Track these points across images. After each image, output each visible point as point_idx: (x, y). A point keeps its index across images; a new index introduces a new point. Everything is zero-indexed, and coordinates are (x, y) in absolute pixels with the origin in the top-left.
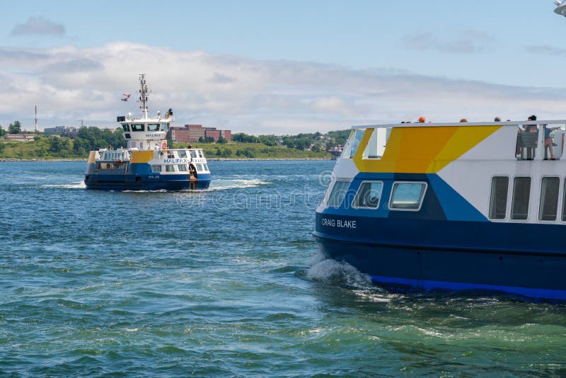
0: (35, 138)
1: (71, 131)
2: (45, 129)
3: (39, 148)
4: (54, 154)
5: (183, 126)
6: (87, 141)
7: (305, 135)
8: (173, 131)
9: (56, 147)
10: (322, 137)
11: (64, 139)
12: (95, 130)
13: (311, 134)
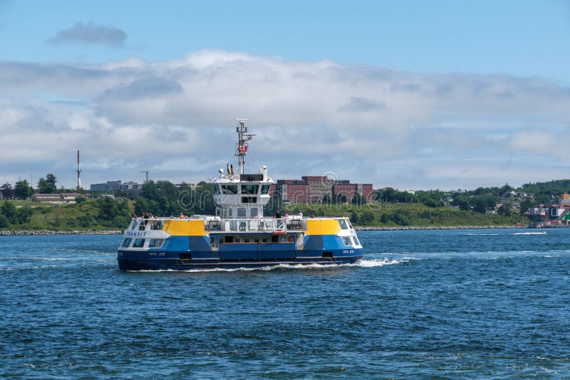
0: (76, 200)
1: (130, 187)
2: (92, 186)
3: (83, 215)
4: (106, 222)
6: (154, 203)
7: (487, 190)
8: (284, 187)
9: (109, 213)
10: (513, 192)
11: (121, 200)
12: (167, 186)
13: (496, 189)
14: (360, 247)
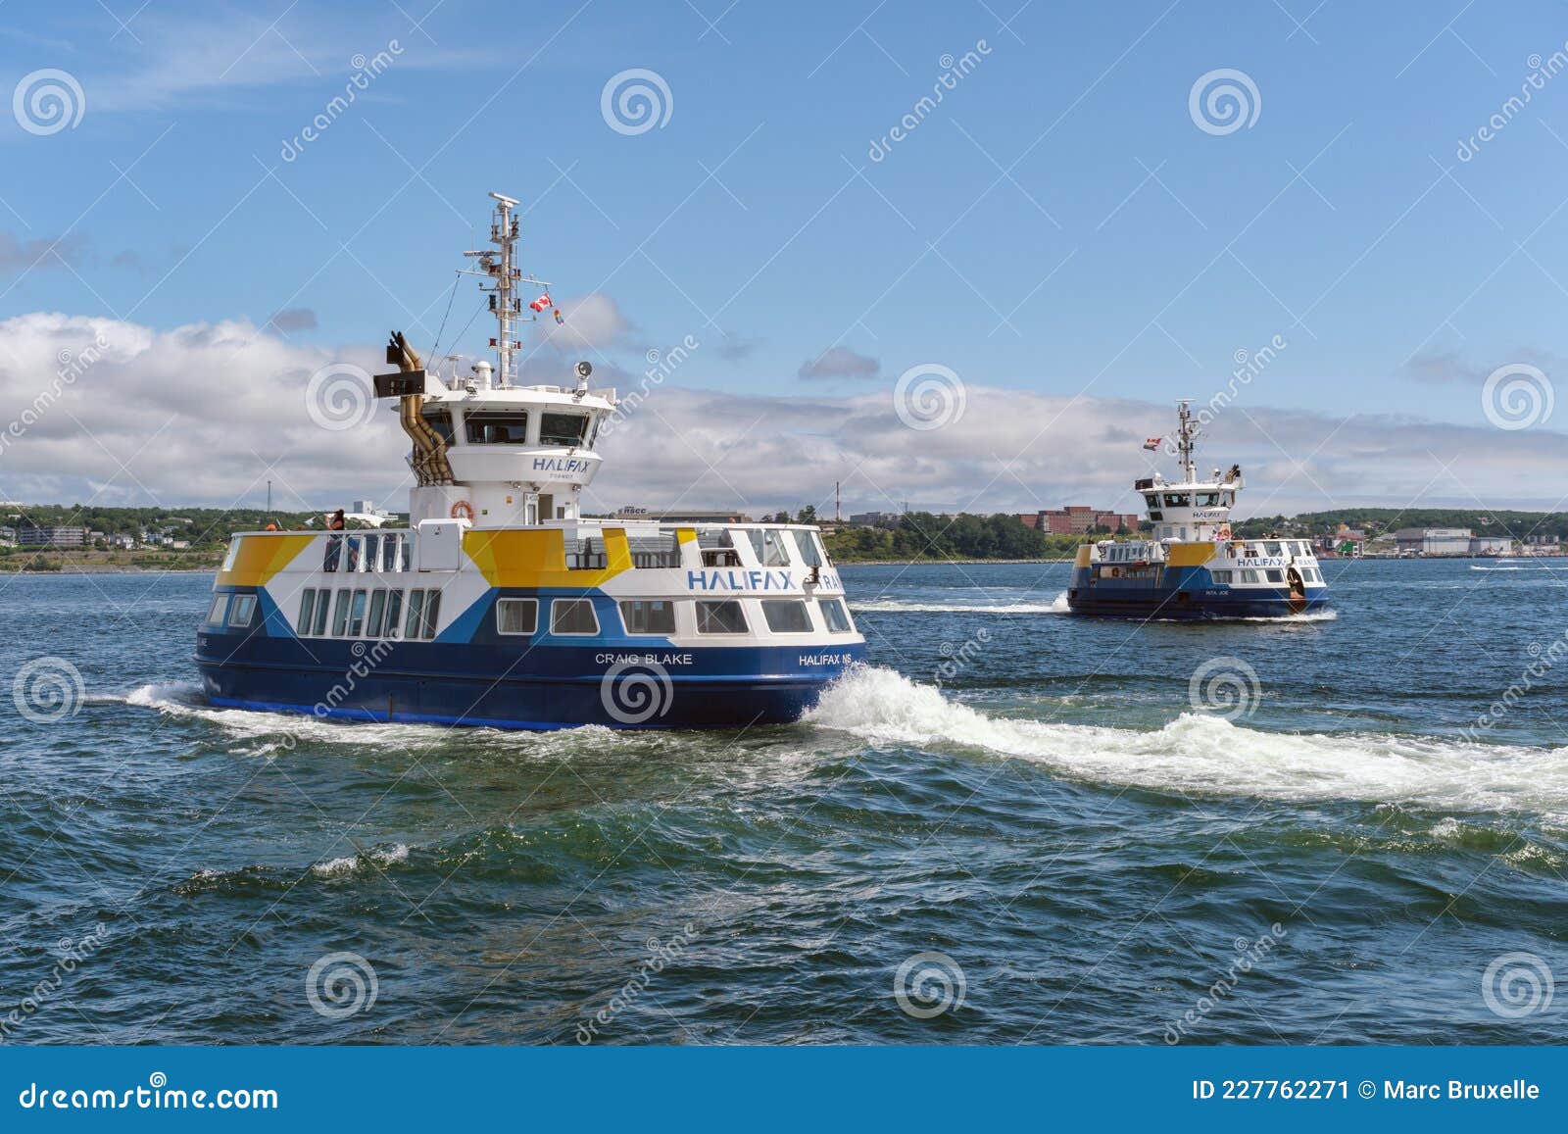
0: (836, 531)
1: (890, 518)
2: (852, 517)
3: (842, 546)
4: (865, 554)
5: (1063, 509)
6: (913, 533)
7: (1259, 521)
8: (1046, 517)
9: (868, 544)
10: (1286, 523)
11: (879, 531)
12: (926, 518)
13: (1268, 520)
14: (1323, 585)
